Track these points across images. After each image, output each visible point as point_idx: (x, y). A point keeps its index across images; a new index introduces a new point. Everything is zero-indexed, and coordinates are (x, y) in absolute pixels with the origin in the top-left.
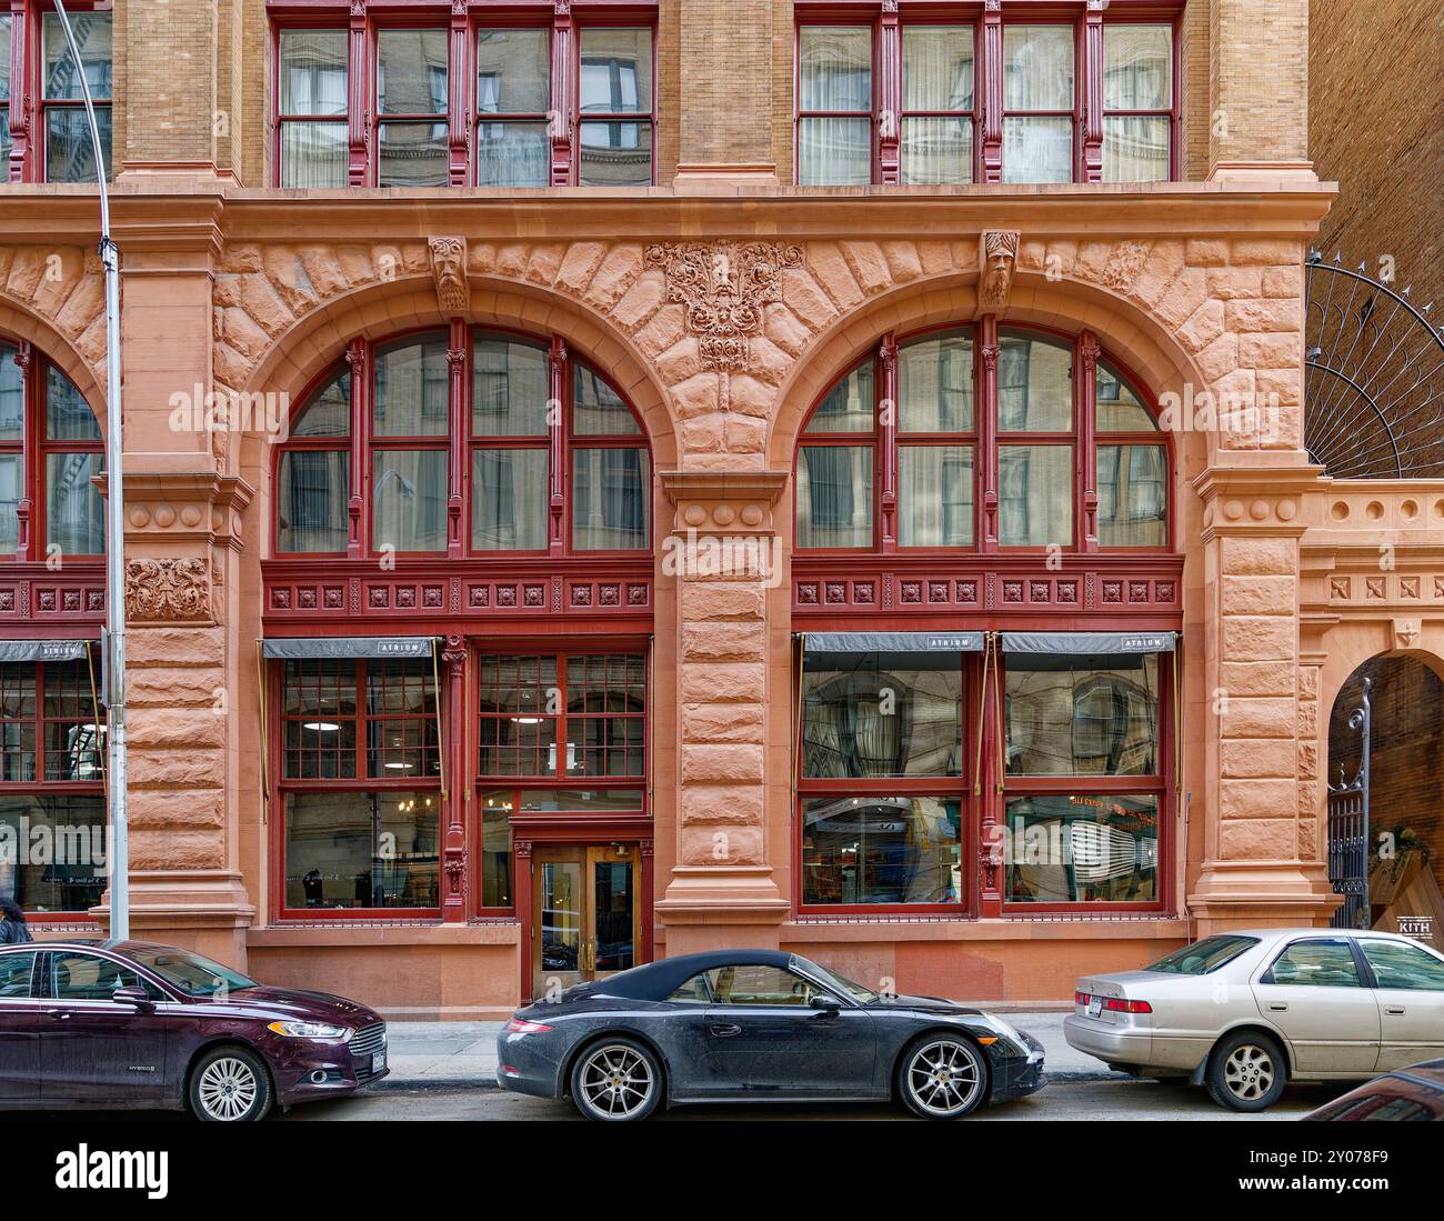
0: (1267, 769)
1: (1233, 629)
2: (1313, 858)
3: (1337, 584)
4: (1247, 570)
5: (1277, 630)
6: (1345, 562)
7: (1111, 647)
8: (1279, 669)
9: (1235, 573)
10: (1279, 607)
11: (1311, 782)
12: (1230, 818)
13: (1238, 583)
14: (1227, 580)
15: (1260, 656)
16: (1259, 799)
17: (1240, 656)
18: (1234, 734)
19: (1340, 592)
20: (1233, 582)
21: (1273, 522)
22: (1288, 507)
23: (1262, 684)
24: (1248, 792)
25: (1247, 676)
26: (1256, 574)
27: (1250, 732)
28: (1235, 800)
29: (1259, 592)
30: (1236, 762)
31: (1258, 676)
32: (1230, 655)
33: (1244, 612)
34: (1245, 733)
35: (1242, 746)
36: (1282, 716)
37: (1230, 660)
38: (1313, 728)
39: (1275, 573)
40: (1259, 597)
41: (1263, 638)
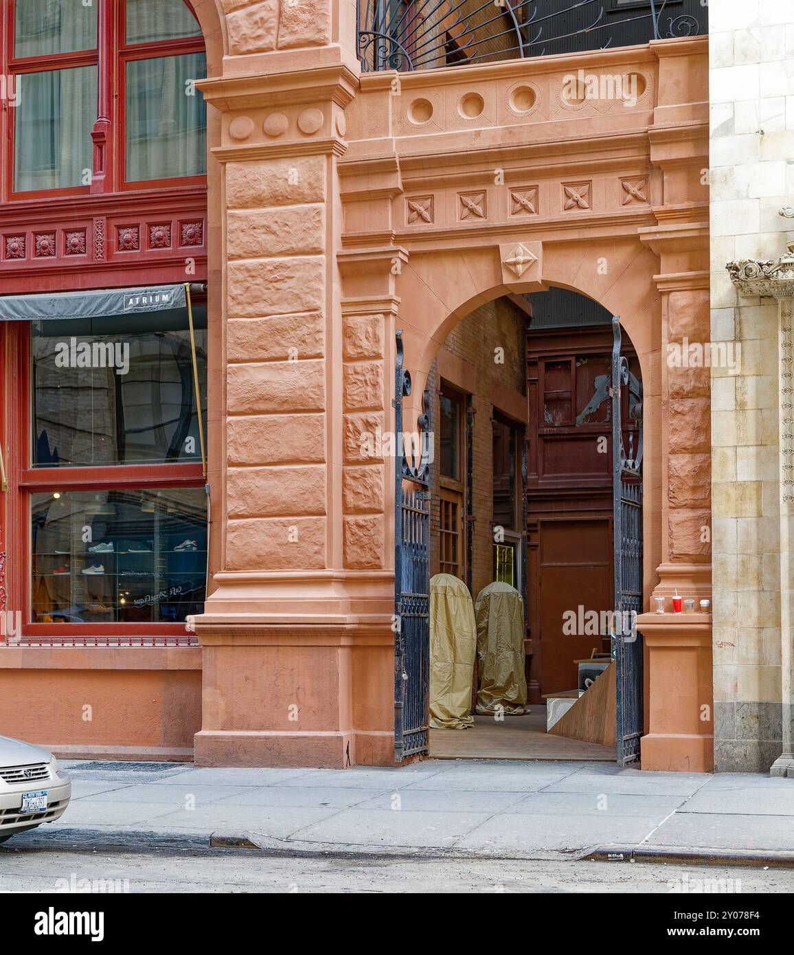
0: (286, 452)
1: (240, 276)
2: (378, 567)
3: (416, 205)
4: (258, 202)
5: (298, 274)
6: (417, 176)
7: (110, 307)
8: (299, 324)
9: (244, 206)
10: (301, 245)
11: (373, 467)
12: (238, 516)
13: (247, 218)
14: (232, 216)
15: (276, 309)
16: (275, 493)
17: (250, 309)
18: (242, 409)
19: (420, 215)
20: (240, 218)
21: (294, 139)
22: (312, 117)
23: (278, 344)
24: (260, 482)
25: (257, 334)
26: (273, 205)
27: (262, 406)
28: (243, 494)
29: (275, 227)
30: (245, 444)
31: (273, 334)
32: (237, 309)
33: (255, 255)
34: (256, 407)
35: (253, 424)
36: (304, 383)
37: (237, 316)
38: (375, 396)
39: (297, 202)
40: (274, 233)
41: (277, 285)
